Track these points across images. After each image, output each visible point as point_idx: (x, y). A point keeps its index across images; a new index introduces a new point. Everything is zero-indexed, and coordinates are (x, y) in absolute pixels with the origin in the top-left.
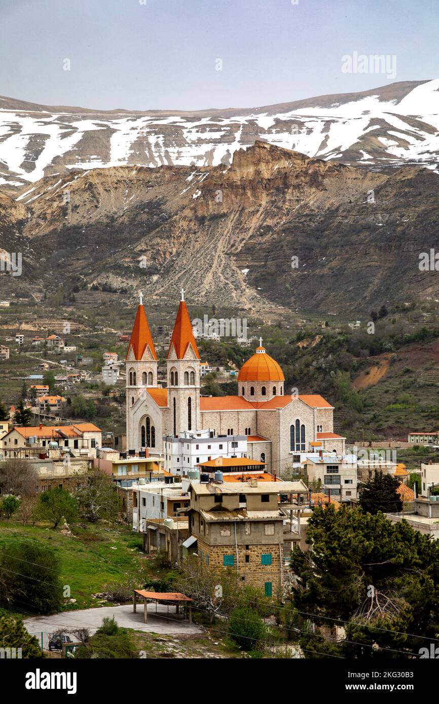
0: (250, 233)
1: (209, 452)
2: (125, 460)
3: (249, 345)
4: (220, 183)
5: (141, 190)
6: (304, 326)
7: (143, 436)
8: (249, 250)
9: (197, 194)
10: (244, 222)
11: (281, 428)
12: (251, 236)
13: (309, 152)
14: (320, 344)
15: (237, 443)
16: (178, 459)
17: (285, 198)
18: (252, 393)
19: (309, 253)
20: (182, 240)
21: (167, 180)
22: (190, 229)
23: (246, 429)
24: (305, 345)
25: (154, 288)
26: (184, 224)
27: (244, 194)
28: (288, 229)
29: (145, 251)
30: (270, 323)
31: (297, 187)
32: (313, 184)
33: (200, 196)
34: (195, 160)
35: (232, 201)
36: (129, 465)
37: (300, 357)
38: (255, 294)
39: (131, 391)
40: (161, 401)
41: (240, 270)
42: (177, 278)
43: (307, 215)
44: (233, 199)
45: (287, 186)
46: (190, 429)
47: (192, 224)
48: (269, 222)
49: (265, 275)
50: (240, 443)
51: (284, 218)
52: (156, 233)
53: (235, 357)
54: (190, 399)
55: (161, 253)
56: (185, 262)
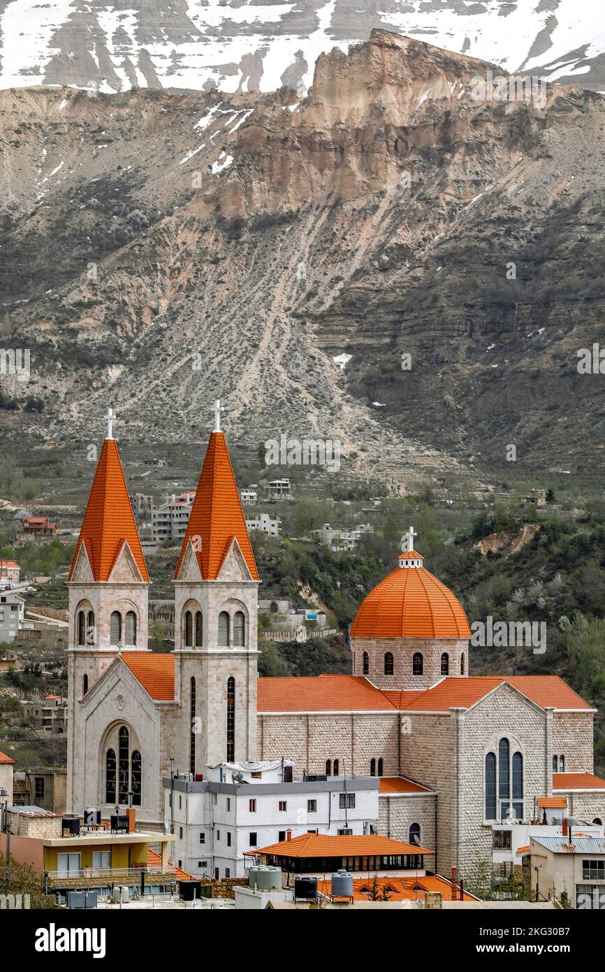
0: (356, 264)
1: (283, 818)
2: (77, 838)
3: (352, 546)
4: (282, 136)
5: (80, 151)
6: (491, 499)
7: (110, 775)
8: (351, 306)
9: (221, 162)
10: (340, 235)
11: (462, 759)
12: (358, 272)
13: (504, 60)
14: (534, 545)
15: (352, 797)
16: (202, 836)
17: (446, 176)
18: (389, 669)
19: (505, 316)
20: (182, 279)
21: (145, 125)
22: (204, 252)
23: (373, 761)
24: (494, 549)
25: (112, 399)
26: (188, 238)
27: (342, 164)
28: (452, 254)
29: (90, 305)
30: (402, 492)
31: (475, 148)
32: (515, 142)
33: (231, 169)
34: (216, 77)
35: (311, 182)
36: (87, 851)
37: (481, 579)
38: (367, 418)
39: (80, 659)
40: (159, 687)
41: (330, 355)
42: (170, 375)
43: (500, 221)
44: (314, 177)
45: (448, 145)
46: (231, 758)
47: (209, 238)
48: (405, 237)
49: (391, 371)
50: (360, 796)
51: (441, 226)
52: (118, 259)
53: (319, 576)
54: (231, 682)
55: (131, 310)
56: (190, 334)
